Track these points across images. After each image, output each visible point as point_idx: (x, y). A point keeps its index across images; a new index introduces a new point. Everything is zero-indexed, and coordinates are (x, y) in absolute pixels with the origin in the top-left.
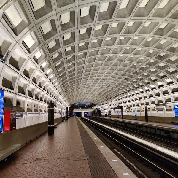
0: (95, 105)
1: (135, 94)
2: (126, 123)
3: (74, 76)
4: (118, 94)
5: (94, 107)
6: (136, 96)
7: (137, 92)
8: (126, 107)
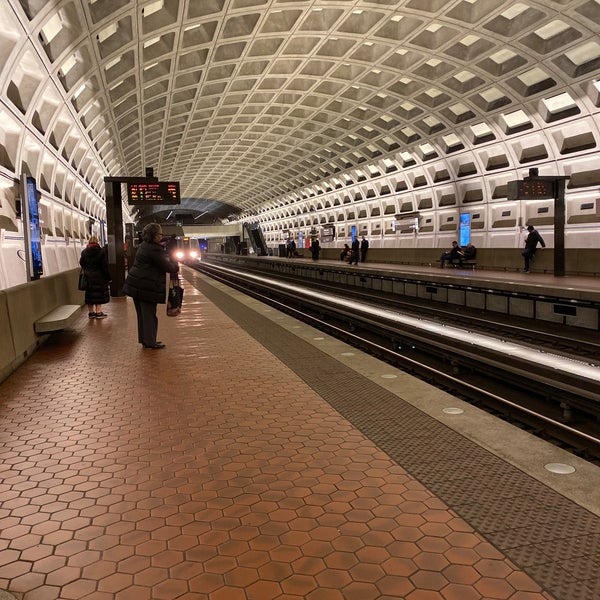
0: (237, 211)
1: (356, 182)
2: (324, 270)
3: (162, 120)
4: (302, 179)
5: (230, 220)
6: (357, 188)
7: (360, 173)
8: (327, 222)
